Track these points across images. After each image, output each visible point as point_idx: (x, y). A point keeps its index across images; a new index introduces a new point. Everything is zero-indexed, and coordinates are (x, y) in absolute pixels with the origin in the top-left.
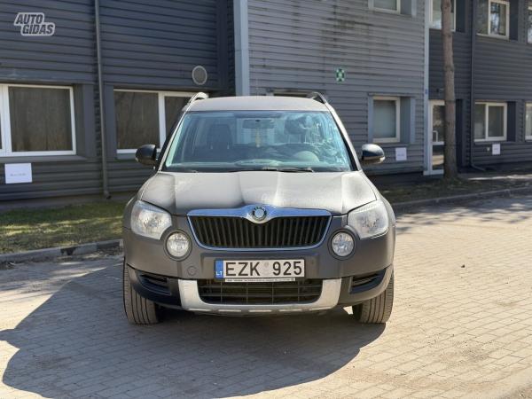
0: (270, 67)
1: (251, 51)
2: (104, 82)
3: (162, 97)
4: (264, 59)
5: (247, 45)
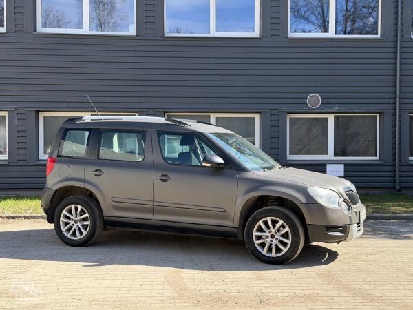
2: (400, 109)
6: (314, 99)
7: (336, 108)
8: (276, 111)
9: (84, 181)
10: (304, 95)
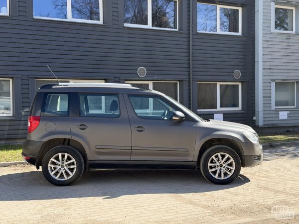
0: (274, 69)
1: (264, 62)
2: (192, 79)
3: (218, 84)
4: (270, 65)
5: (262, 59)
6: (142, 71)
7: (155, 77)
8: (118, 79)
9: (71, 134)
10: (136, 67)
